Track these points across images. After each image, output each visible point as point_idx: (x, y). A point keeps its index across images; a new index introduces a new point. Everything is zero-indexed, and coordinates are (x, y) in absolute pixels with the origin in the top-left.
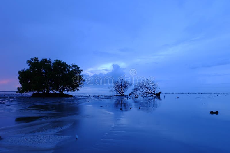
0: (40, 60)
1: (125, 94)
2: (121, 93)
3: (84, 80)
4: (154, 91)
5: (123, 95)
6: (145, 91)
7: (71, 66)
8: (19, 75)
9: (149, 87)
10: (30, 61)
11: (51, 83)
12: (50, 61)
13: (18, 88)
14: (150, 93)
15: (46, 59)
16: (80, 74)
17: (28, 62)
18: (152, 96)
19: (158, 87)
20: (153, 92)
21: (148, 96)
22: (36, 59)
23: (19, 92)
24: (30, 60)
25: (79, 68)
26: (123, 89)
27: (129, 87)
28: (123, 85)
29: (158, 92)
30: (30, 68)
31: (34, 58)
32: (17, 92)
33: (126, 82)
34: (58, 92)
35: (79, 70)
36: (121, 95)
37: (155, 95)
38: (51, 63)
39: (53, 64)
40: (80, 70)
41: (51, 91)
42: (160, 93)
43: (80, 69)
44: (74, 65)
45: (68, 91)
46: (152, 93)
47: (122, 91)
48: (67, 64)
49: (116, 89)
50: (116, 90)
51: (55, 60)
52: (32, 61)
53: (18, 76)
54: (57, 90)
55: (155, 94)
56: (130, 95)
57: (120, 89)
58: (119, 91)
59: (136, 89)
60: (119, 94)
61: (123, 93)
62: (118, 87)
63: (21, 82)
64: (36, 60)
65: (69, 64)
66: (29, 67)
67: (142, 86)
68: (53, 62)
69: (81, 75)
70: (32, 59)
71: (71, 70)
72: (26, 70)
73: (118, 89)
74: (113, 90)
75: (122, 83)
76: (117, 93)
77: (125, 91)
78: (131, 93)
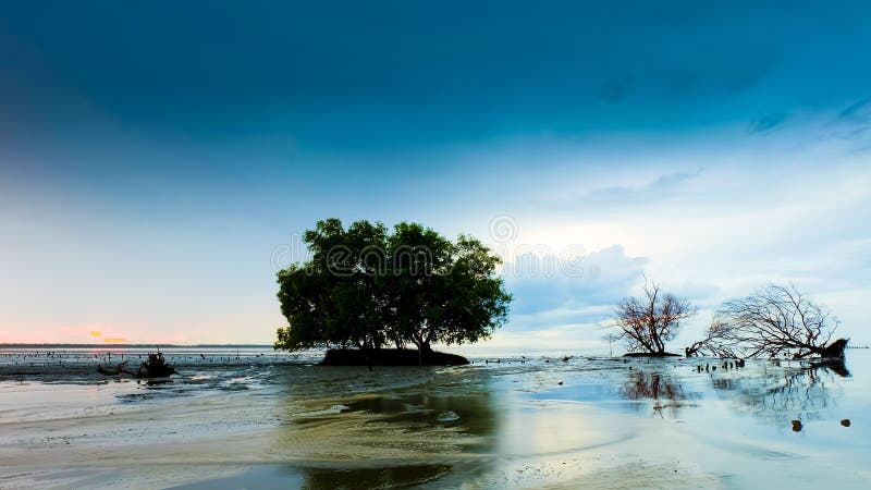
0: (346, 227)
1: (669, 347)
2: (649, 347)
3: (507, 299)
4: (810, 337)
5: (662, 354)
6: (765, 334)
7: (455, 242)
8: (280, 285)
9: (782, 320)
10: (315, 234)
11: (386, 310)
12: (380, 230)
13: (280, 334)
14: (792, 346)
15: (366, 223)
16: (489, 273)
17: (310, 236)
18: (797, 357)
20: (804, 342)
21: (780, 355)
22: (333, 225)
23: (284, 347)
24: (313, 228)
25: (485, 250)
26: (658, 332)
27: (687, 319)
28: (657, 311)
29: (833, 340)
30: (315, 257)
31: (328, 221)
32: (276, 347)
33: (670, 298)
34: (411, 346)
35: (486, 259)
36: (653, 354)
37: (815, 355)
38: (382, 237)
39: (390, 240)
40: (492, 259)
41: (390, 342)
42: (841, 343)
43: (490, 254)
44: (467, 240)
45: (450, 341)
46: (802, 346)
47: (655, 336)
48: (440, 235)
49: (630, 328)
50: (630, 333)
51: (397, 227)
52: (320, 232)
53: (277, 288)
54: (408, 337)
55: (814, 350)
56: (690, 352)
57: (647, 332)
58: (640, 339)
59: (720, 330)
60: (640, 351)
61: (658, 345)
62: (635, 322)
63: (286, 311)
64: (333, 229)
65: (448, 239)
66: (314, 253)
67: (750, 315)
68: (391, 232)
69: (493, 277)
70: (320, 224)
71: (455, 258)
72: (301, 266)
73: (636, 329)
74: (616, 334)
75: (655, 305)
76: (635, 348)
77: (667, 339)
78: (696, 344)
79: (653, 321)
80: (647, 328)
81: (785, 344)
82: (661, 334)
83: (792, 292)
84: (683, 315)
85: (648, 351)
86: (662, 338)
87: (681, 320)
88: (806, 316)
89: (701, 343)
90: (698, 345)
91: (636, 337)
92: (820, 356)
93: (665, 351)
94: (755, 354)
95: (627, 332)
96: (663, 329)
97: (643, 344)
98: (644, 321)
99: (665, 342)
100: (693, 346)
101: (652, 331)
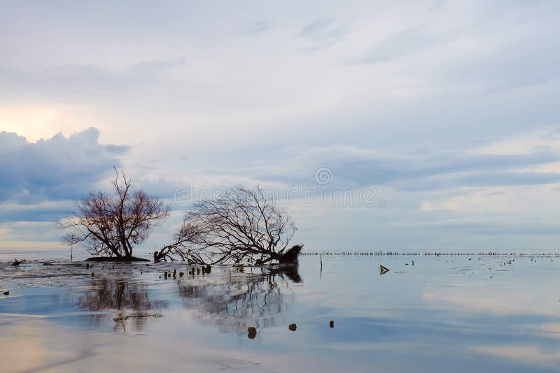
1: (137, 251)
2: (115, 251)
4: (271, 243)
5: (129, 259)
6: (232, 239)
9: (248, 225)
14: (255, 252)
18: (259, 263)
19: (287, 226)
20: (266, 248)
21: (244, 262)
26: (127, 233)
27: (157, 220)
28: (127, 210)
29: (290, 247)
33: (141, 197)
36: (119, 259)
37: (274, 261)
42: (297, 249)
46: (264, 252)
47: (123, 239)
49: (96, 229)
50: (95, 234)
55: (274, 256)
56: (159, 257)
57: (114, 233)
58: (106, 241)
59: (189, 234)
60: (105, 255)
61: (125, 248)
62: (102, 222)
67: (220, 219)
73: (102, 230)
74: (78, 235)
75: (126, 203)
76: (100, 251)
77: (135, 242)
78: (165, 248)
79: (122, 222)
80: (114, 229)
81: (249, 250)
82: (130, 235)
83: (258, 196)
84: (154, 215)
85: (114, 255)
86: (130, 241)
87: (152, 222)
88: (269, 221)
89: (170, 247)
90: (167, 249)
91: (101, 239)
92: (278, 262)
93: (132, 255)
94: (221, 259)
95: (92, 232)
96: (132, 231)
97: (109, 246)
98: (112, 221)
99: (133, 245)
100: (163, 250)
101: (120, 233)
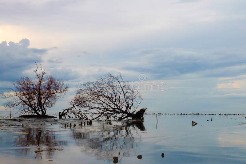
1: (48, 112)
2: (36, 112)
4: (128, 107)
5: (44, 116)
9: (114, 97)
14: (118, 113)
18: (121, 119)
19: (137, 97)
20: (124, 110)
21: (112, 118)
26: (43, 101)
27: (61, 94)
28: (43, 88)
29: (139, 109)
33: (51, 80)
36: (38, 116)
37: (129, 118)
42: (142, 111)
46: (123, 112)
47: (41, 105)
49: (25, 99)
50: (24, 102)
55: (129, 115)
56: (61, 115)
57: (36, 101)
58: (31, 106)
59: (79, 102)
60: (30, 114)
61: (42, 110)
62: (28, 94)
67: (97, 94)
73: (29, 99)
74: (14, 102)
75: (42, 83)
76: (27, 112)
77: (48, 107)
78: (65, 110)
79: (40, 94)
80: (36, 99)
81: (115, 111)
82: (45, 103)
83: (120, 80)
84: (59, 91)
85: (36, 114)
86: (45, 106)
87: (57, 94)
88: (126, 95)
89: (68, 109)
90: (66, 111)
91: (28, 105)
92: (132, 119)
93: (46, 114)
94: (98, 117)
95: (22, 101)
96: (46, 100)
97: (33, 109)
98: (34, 94)
99: (46, 108)
100: (64, 111)
101: (39, 101)
